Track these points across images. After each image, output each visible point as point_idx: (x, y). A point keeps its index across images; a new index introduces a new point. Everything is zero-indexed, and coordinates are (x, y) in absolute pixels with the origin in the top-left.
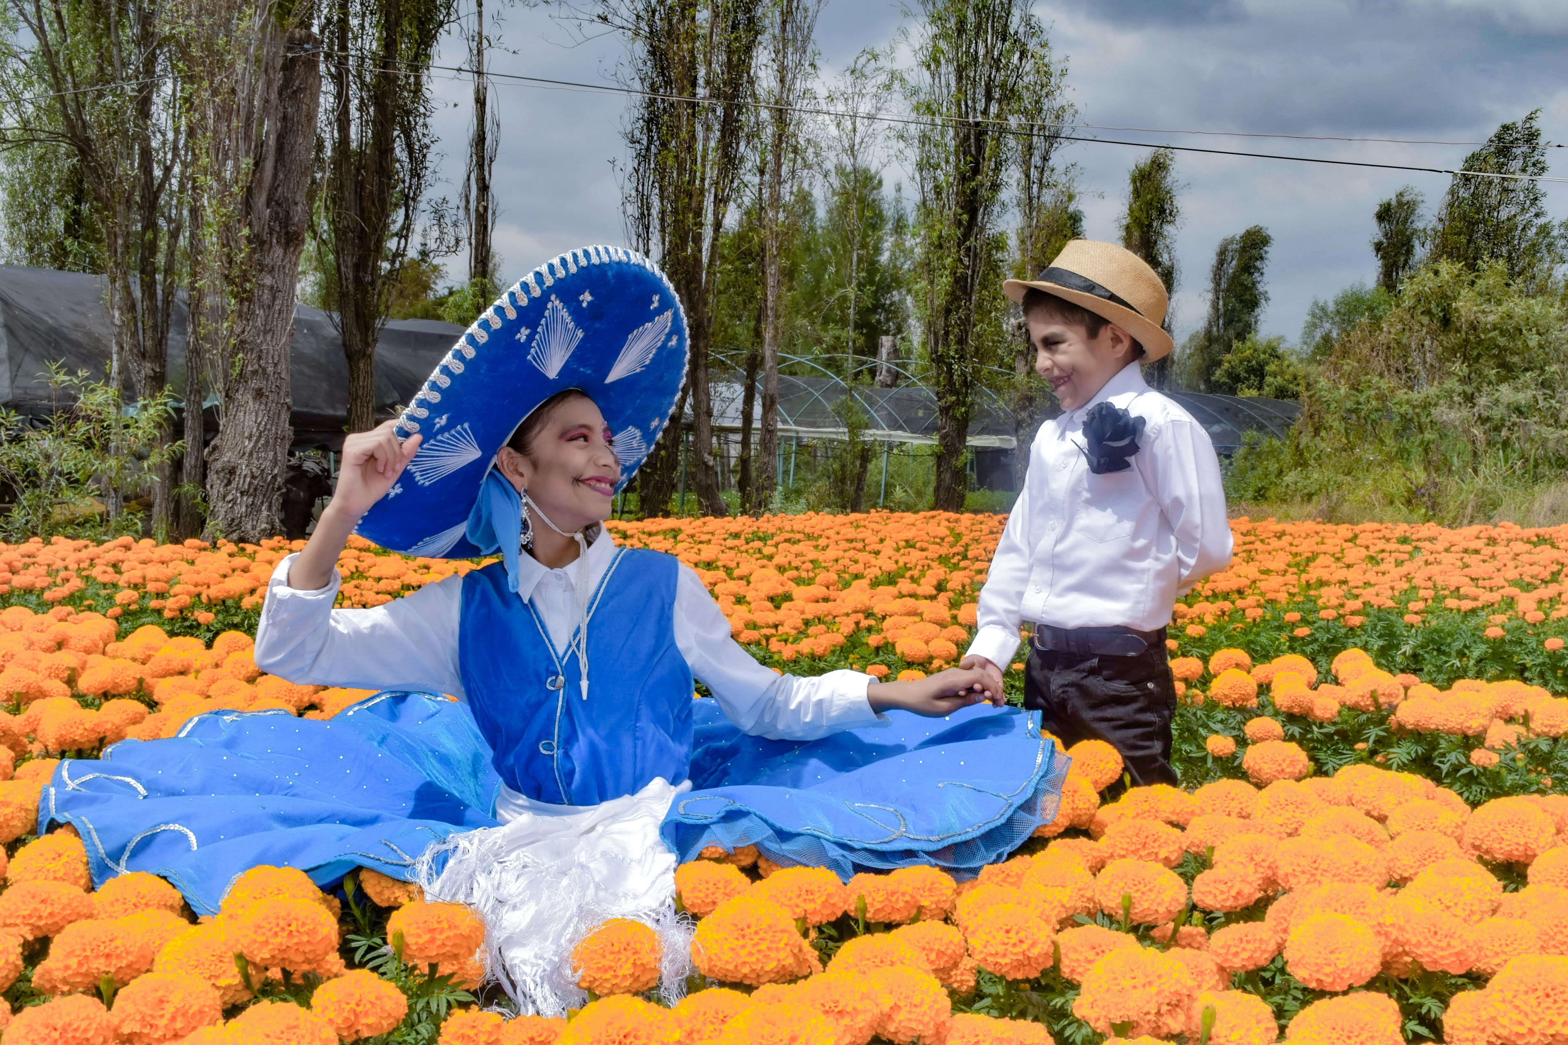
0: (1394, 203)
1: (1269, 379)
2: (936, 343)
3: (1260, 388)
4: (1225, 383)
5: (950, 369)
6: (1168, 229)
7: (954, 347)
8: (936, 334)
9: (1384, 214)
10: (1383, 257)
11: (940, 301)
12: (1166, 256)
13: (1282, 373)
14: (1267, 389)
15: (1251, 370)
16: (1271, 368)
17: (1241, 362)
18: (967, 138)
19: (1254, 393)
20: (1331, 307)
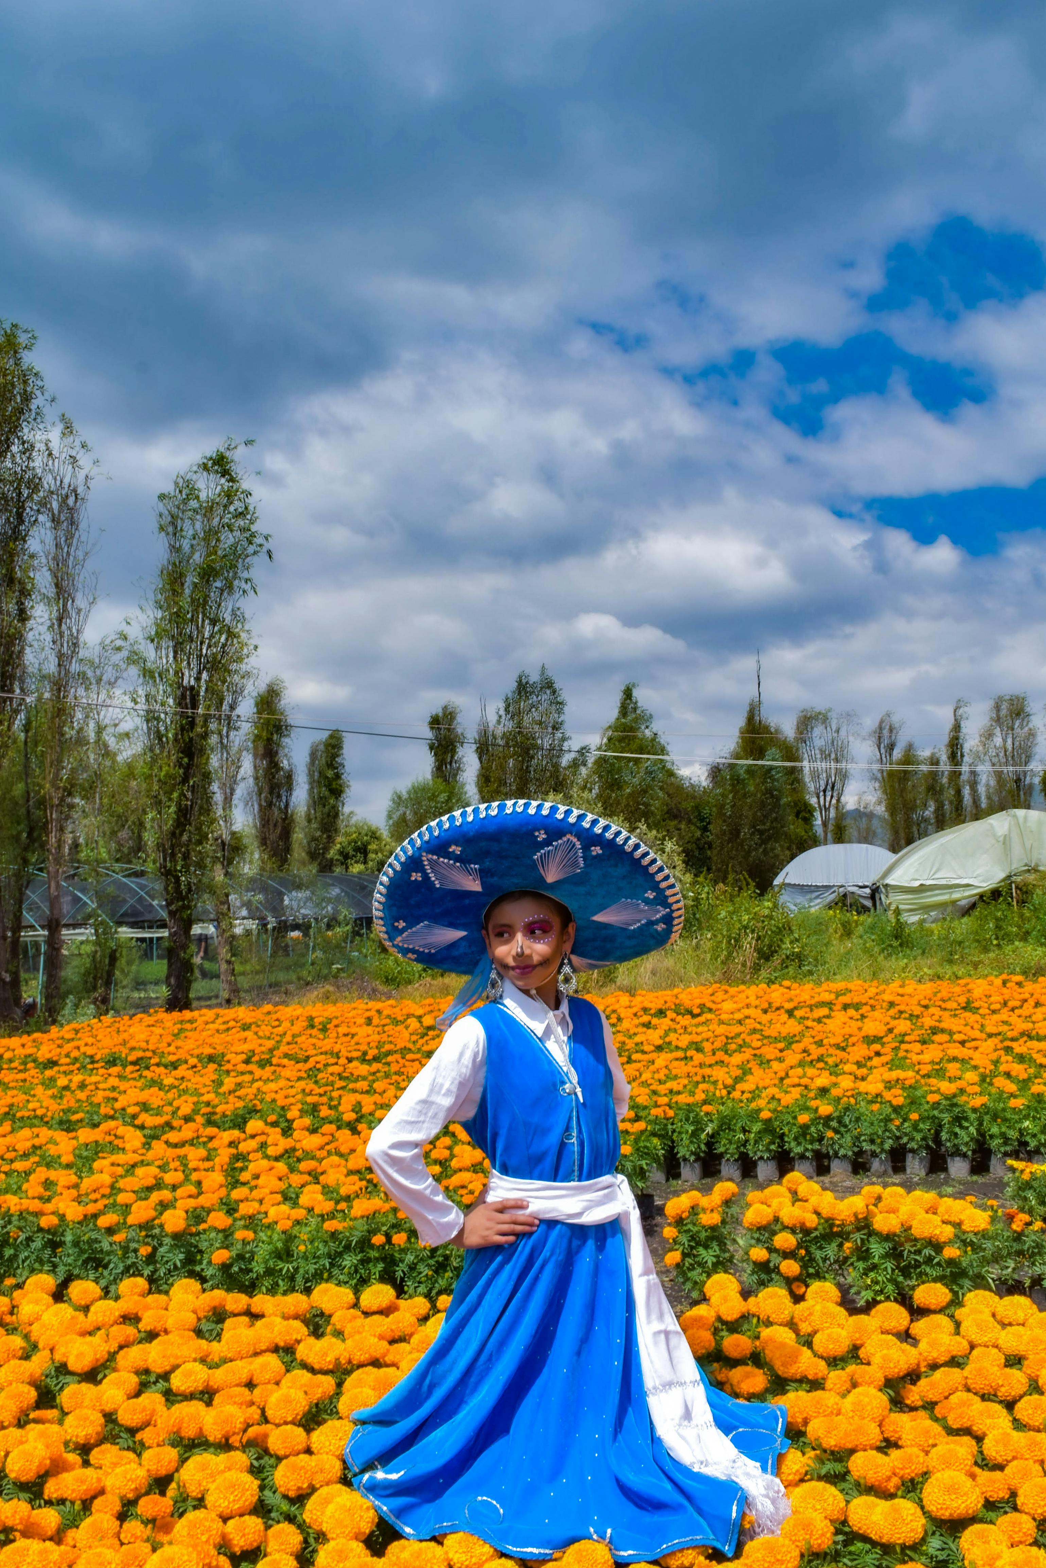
0: (441, 714)
1: (372, 856)
2: (165, 860)
3: (365, 863)
4: (337, 860)
5: (177, 879)
6: (285, 741)
7: (180, 863)
8: (164, 851)
9: (435, 722)
10: (435, 755)
11: (169, 825)
12: (285, 762)
13: (381, 850)
14: (371, 863)
15: (357, 849)
16: (373, 847)
17: (349, 844)
18: (183, 696)
19: (362, 867)
20: (405, 796)
